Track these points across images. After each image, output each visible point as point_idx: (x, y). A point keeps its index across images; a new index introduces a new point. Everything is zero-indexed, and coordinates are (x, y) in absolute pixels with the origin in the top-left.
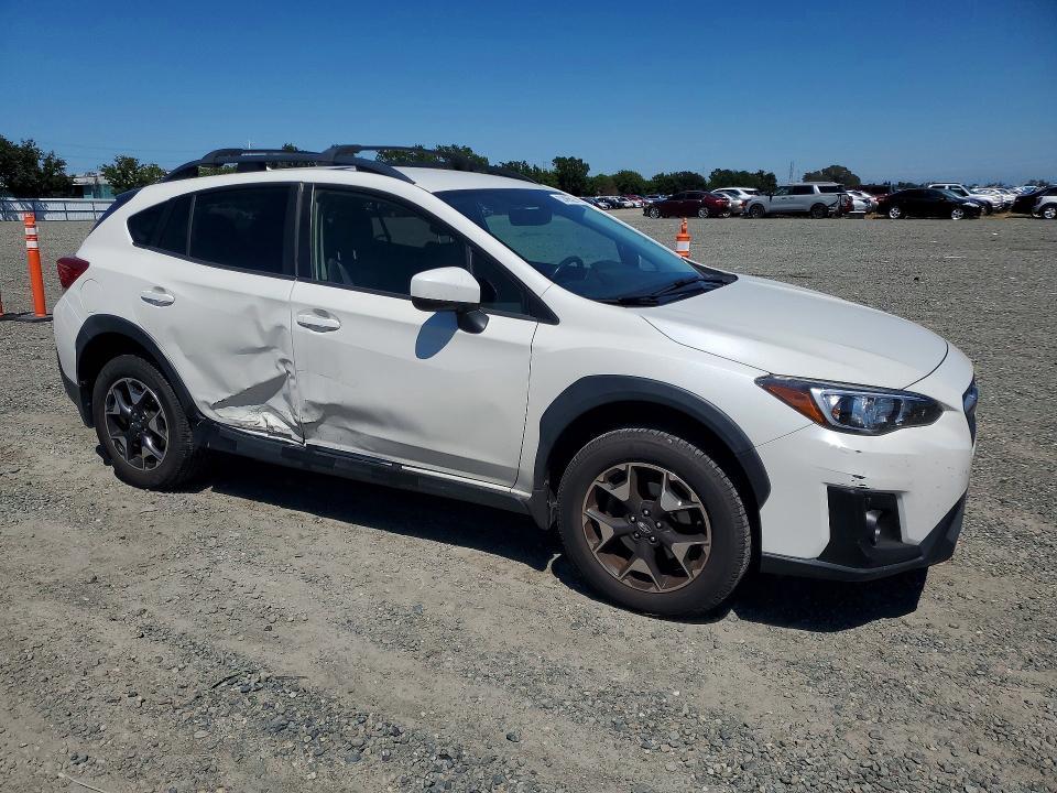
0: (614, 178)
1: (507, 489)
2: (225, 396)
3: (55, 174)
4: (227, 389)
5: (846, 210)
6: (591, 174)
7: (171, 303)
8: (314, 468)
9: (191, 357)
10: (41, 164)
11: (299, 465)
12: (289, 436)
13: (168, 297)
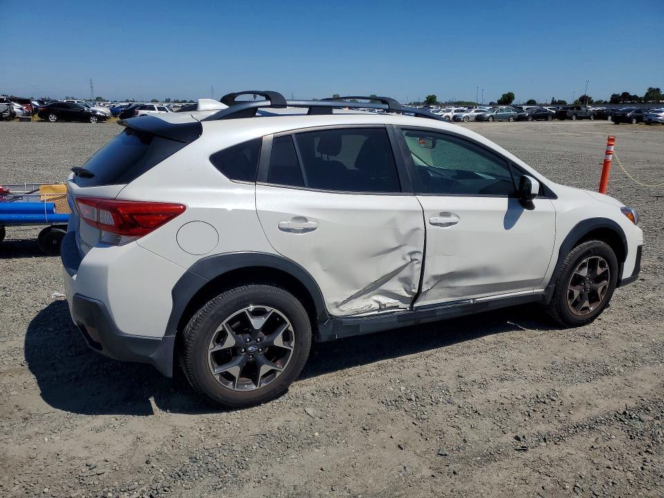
1: (532, 291)
2: (354, 292)
4: (356, 286)
5: (13, 116)
7: (313, 229)
8: (423, 321)
9: (330, 270)
11: (411, 323)
12: (397, 307)
13: (311, 224)
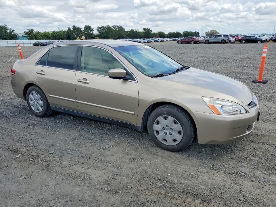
0: (158, 33)
3: (12, 34)
6: (152, 32)
10: (8, 31)
